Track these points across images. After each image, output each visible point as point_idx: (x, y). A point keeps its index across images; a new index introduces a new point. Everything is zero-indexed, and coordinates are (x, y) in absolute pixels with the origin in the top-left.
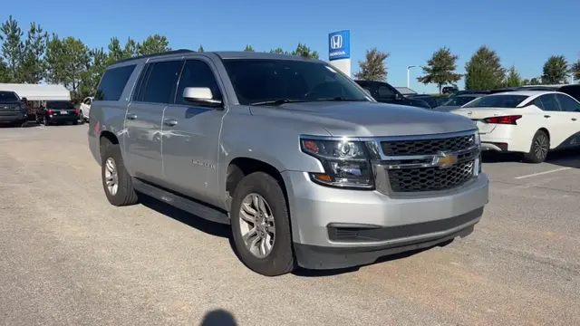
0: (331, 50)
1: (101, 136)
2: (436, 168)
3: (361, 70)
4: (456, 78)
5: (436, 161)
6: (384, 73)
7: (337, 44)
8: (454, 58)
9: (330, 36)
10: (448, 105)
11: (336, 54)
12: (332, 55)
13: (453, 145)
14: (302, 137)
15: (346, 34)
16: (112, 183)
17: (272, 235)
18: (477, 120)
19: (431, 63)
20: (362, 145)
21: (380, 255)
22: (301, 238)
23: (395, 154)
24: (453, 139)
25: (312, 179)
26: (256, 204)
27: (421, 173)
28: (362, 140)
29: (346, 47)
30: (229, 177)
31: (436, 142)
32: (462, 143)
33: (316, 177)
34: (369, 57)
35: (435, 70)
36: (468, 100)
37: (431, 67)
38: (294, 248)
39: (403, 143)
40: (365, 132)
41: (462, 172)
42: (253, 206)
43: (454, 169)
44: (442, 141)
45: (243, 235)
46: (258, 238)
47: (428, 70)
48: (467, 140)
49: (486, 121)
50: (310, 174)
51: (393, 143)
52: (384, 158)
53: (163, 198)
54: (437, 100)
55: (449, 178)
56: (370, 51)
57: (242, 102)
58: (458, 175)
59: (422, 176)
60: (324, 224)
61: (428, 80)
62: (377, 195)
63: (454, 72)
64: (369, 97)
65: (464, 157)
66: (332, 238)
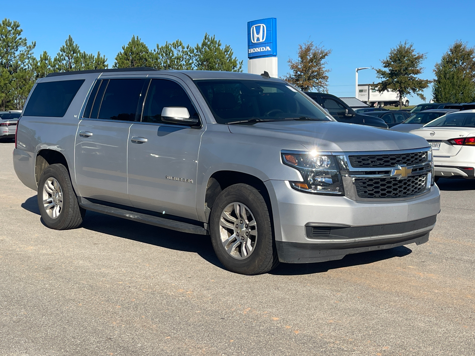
0: (251, 45)
1: (38, 155)
2: (395, 179)
3: (292, 73)
4: (422, 85)
5: (394, 173)
6: (324, 78)
7: (260, 36)
8: (418, 58)
9: (250, 25)
10: (410, 123)
11: (258, 50)
12: (252, 51)
13: (408, 160)
14: (283, 152)
15: (271, 23)
16: (51, 205)
17: (253, 238)
18: (441, 141)
19: (387, 64)
20: (334, 159)
21: (348, 253)
22: (283, 237)
23: (361, 166)
24: (408, 155)
25: (292, 187)
26: (237, 212)
27: (381, 183)
28: (334, 154)
29: (271, 40)
30: (207, 190)
31: (394, 157)
32: (416, 159)
33: (294, 185)
34: (303, 56)
35: (392, 74)
36: (434, 116)
37: (387, 70)
38: (276, 246)
39: (367, 158)
40: (335, 147)
41: (416, 184)
42: (233, 214)
43: (409, 180)
44: (399, 156)
45: (223, 241)
46: (237, 243)
47: (384, 74)
48: (420, 156)
49: (451, 142)
50: (291, 182)
51: (358, 157)
52: (352, 169)
53: (127, 215)
54: (396, 117)
55: (405, 188)
56: (304, 47)
57: (219, 122)
58: (413, 186)
59: (382, 185)
60: (303, 224)
61: (384, 87)
62: (346, 199)
63: (418, 77)
64: (330, 117)
65: (418, 171)
66: (309, 236)
